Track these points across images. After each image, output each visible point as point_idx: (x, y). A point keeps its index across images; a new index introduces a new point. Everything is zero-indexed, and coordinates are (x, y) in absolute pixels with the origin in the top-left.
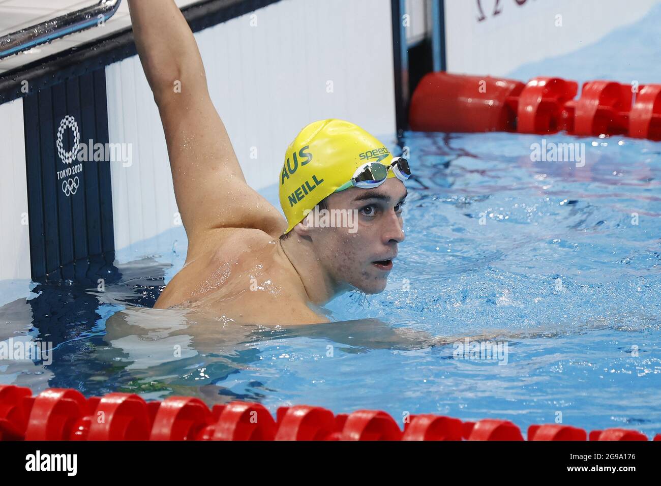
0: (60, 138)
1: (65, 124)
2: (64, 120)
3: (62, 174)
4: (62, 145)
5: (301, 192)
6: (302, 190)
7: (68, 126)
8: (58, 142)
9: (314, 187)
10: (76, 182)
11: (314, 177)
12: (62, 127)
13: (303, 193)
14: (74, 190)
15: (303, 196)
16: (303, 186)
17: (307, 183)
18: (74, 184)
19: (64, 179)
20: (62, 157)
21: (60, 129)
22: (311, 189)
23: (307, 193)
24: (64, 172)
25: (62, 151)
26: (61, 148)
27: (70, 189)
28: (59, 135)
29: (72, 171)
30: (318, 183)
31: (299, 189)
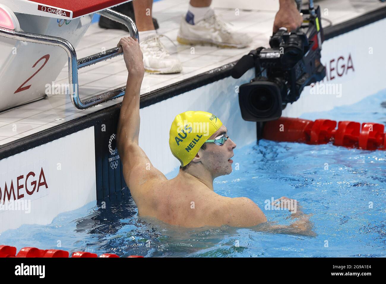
0: (110, 143)
1: (112, 137)
2: (112, 136)
3: (111, 159)
4: (111, 147)
5: (193, 144)
6: (193, 143)
7: (113, 139)
8: (109, 145)
9: (199, 139)
10: (117, 163)
11: (197, 136)
12: (111, 139)
13: (194, 144)
14: (116, 167)
15: (194, 145)
16: (193, 141)
17: (195, 139)
18: (116, 164)
19: (111, 162)
20: (111, 152)
21: (110, 140)
22: (197, 141)
23: (195, 143)
24: (112, 158)
25: (111, 149)
26: (110, 148)
27: (114, 166)
28: (110, 142)
29: (115, 158)
30: (200, 137)
31: (191, 143)
